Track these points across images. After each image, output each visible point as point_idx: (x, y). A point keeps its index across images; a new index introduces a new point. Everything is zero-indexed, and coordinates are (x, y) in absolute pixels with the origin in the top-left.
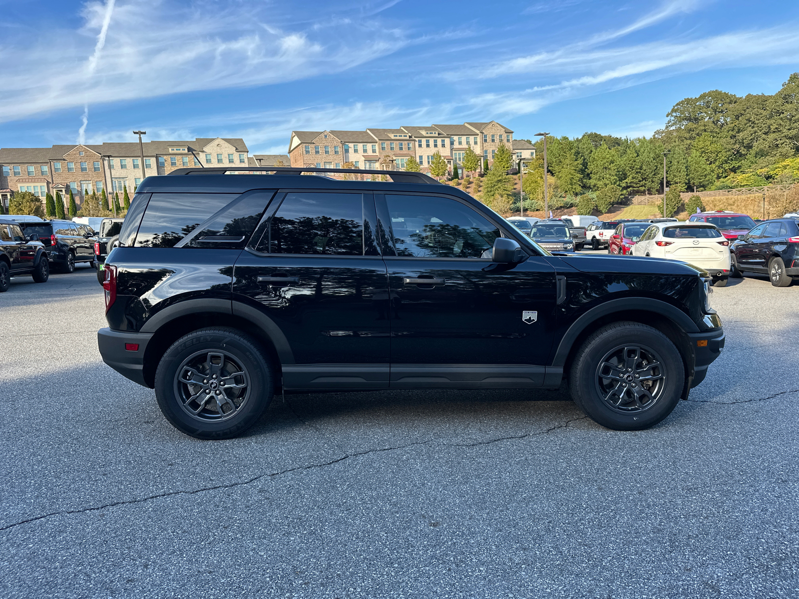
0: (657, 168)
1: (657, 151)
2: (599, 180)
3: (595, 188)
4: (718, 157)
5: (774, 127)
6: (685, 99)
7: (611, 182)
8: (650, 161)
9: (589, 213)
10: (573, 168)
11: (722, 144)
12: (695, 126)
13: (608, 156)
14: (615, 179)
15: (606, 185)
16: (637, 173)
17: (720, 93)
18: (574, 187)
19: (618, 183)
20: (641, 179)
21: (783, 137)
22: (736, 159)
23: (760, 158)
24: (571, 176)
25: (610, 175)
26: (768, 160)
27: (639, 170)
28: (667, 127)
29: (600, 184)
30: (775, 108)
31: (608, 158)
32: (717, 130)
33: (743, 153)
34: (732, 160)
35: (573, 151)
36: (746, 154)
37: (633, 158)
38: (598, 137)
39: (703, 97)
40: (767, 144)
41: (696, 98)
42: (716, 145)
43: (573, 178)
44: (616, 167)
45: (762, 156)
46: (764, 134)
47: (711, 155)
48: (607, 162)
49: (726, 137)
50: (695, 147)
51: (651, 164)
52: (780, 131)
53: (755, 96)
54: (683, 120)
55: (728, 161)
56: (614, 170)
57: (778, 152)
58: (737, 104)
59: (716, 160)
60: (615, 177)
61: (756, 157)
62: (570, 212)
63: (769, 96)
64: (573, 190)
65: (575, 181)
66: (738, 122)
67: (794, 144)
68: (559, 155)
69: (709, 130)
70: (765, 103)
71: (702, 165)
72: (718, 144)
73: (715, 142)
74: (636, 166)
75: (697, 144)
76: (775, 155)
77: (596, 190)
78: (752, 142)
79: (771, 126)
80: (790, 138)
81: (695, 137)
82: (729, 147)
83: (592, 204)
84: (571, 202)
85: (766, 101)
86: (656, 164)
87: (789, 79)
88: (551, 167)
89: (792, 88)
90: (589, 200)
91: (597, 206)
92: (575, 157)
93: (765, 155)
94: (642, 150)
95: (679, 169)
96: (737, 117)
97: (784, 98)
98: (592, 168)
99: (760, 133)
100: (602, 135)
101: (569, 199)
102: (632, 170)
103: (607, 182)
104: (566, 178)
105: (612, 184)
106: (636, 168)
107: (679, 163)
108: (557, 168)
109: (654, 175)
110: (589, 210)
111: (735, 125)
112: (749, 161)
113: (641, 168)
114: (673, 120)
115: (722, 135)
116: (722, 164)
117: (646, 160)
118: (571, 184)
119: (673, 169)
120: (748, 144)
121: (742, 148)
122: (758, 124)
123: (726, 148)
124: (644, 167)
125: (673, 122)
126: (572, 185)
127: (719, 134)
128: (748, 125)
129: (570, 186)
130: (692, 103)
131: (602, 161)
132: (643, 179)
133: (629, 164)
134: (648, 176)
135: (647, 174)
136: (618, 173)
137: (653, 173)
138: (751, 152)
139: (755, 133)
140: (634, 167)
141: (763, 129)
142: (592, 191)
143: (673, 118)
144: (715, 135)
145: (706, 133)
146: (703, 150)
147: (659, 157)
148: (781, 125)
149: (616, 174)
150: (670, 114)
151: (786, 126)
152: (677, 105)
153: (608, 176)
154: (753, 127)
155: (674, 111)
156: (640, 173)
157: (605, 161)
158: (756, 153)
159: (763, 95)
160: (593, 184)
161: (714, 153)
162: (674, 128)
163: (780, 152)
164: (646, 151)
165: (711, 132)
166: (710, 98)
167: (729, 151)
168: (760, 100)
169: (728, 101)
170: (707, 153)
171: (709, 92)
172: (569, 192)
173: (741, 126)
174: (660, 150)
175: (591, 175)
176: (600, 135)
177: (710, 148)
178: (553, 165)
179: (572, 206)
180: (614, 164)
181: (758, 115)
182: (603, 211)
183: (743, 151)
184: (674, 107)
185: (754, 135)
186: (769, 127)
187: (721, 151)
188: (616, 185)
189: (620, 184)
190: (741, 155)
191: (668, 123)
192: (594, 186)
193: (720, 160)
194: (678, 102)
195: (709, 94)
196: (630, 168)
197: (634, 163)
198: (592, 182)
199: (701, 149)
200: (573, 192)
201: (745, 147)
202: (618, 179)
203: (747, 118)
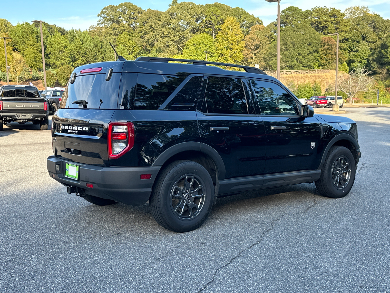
0: (96, 54)
1: (95, 42)
2: (56, 60)
3: (54, 66)
4: (134, 50)
5: (166, 34)
6: (109, 5)
7: (66, 62)
8: (91, 48)
9: (52, 85)
10: (36, 48)
11: (136, 41)
12: (118, 26)
13: (62, 42)
14: (69, 60)
15: (63, 64)
16: (83, 57)
17: (132, 5)
18: (38, 64)
19: (71, 63)
20: (86, 62)
21: (171, 41)
22: (145, 53)
23: (159, 53)
24: (36, 55)
25: (65, 56)
26: (163, 55)
27: (84, 55)
28: (98, 24)
29: (58, 63)
30: (166, 20)
31: (63, 44)
32: (132, 31)
33: (149, 49)
34: (142, 53)
35: (34, 34)
36: (151, 50)
37: (79, 45)
38: (46, 25)
39: (121, 6)
40: (163, 45)
41: (116, 6)
42: (132, 42)
43: (36, 57)
44: (69, 51)
45: (160, 52)
46: (160, 37)
47: (129, 48)
48: (62, 46)
49: (138, 37)
50: (118, 41)
51: (92, 51)
52: (169, 37)
53: (154, 11)
54: (109, 20)
55: (140, 54)
56: (68, 53)
57: (169, 50)
58: (143, 14)
59: (132, 52)
60: (69, 59)
61: (156, 52)
62: (37, 84)
63: (162, 12)
64: (37, 66)
65: (39, 60)
66: (144, 27)
67: (178, 46)
68: (23, 37)
69: (127, 31)
70: (160, 16)
71: (126, 55)
72: (133, 41)
73: (131, 39)
74: (82, 52)
75: (120, 39)
76: (167, 52)
77: (54, 68)
78: (154, 42)
79: (164, 33)
80: (175, 42)
81: (117, 34)
82: (140, 43)
83: (54, 78)
84: (37, 76)
85: (160, 15)
86: (95, 52)
87: (172, 2)
88: (17, 46)
89: (175, 9)
90: (52, 75)
91: (58, 80)
92: (36, 39)
93: (162, 51)
94: (85, 40)
95: (111, 57)
96: (144, 24)
97: (171, 15)
98: (50, 50)
99: (158, 37)
100: (49, 24)
101: (35, 73)
102: (79, 54)
103: (64, 62)
104: (31, 56)
105: (67, 64)
106: (82, 53)
107: (110, 52)
108: (21, 47)
109: (95, 59)
110: (53, 83)
111: (143, 29)
112: (152, 55)
113: (85, 54)
114: (102, 20)
115: (135, 35)
116: (136, 56)
117: (89, 47)
118: (36, 61)
119: (107, 56)
120: (151, 43)
121: (148, 45)
122: (156, 30)
123: (138, 45)
124: (88, 53)
125: (102, 21)
126: (36, 63)
127: (133, 34)
128: (151, 30)
129: (35, 63)
130: (114, 9)
131: (58, 45)
132: (87, 62)
133: (77, 49)
134: (91, 60)
135: (90, 58)
136: (71, 56)
137: (94, 58)
138: (153, 48)
139: (155, 36)
140: (80, 52)
141: (159, 34)
142: (52, 68)
143: (102, 18)
144: (131, 34)
145: (125, 33)
146: (124, 44)
147: (97, 46)
148: (169, 32)
149: (69, 57)
150: (100, 15)
151: (173, 34)
152: (104, 9)
153: (63, 57)
154: (154, 32)
155: (102, 13)
156: (85, 57)
157: (61, 46)
158: (157, 50)
159: (158, 11)
160: (52, 63)
161: (131, 47)
162: (103, 25)
163: (170, 51)
164: (88, 40)
165: (128, 32)
166: (126, 7)
167: (140, 47)
168: (157, 14)
169: (137, 11)
170: (127, 46)
171: (125, 3)
172: (34, 67)
173: (147, 30)
174: (98, 41)
175: (49, 55)
176: (47, 23)
177: (128, 43)
178: (18, 44)
179: (38, 79)
180: (67, 49)
181: (156, 24)
182: (63, 85)
183: (149, 48)
184: (102, 10)
185: (154, 37)
186: (163, 33)
187: (135, 46)
188: (70, 65)
189: (73, 64)
190: (147, 50)
191: (99, 22)
192: (53, 64)
193: (135, 52)
194: (105, 7)
195: (125, 4)
196: (78, 53)
197: (80, 49)
198: (52, 61)
199: (122, 43)
200: (38, 68)
201: (149, 45)
202: (71, 60)
203: (150, 25)
